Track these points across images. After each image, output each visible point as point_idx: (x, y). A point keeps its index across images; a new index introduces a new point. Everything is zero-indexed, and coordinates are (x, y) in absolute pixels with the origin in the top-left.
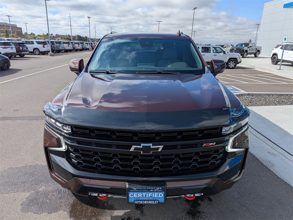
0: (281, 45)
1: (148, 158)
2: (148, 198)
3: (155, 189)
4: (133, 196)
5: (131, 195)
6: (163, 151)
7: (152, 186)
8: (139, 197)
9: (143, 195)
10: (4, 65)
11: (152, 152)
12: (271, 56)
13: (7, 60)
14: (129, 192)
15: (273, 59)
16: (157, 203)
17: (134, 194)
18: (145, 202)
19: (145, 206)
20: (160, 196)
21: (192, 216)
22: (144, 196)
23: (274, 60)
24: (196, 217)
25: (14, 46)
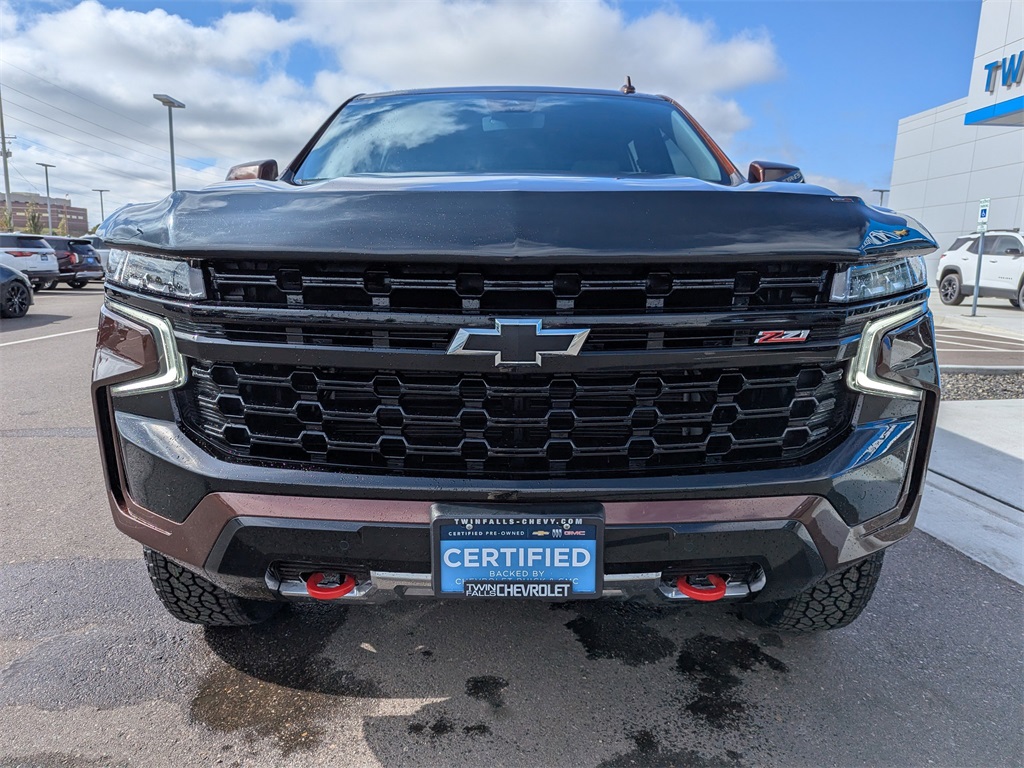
0: (970, 239)
1: (525, 391)
2: (525, 575)
3: (555, 526)
4: (459, 564)
5: (453, 558)
6: (588, 354)
7: (543, 513)
8: (485, 564)
9: (502, 557)
10: (10, 300)
11: (544, 358)
12: (939, 278)
13: (20, 284)
14: (444, 543)
15: (944, 287)
16: (563, 592)
17: (463, 552)
18: (513, 590)
19: (508, 684)
20: (575, 563)
21: (707, 718)
22: (508, 564)
23: (950, 291)
24: (728, 722)
25: (53, 250)
